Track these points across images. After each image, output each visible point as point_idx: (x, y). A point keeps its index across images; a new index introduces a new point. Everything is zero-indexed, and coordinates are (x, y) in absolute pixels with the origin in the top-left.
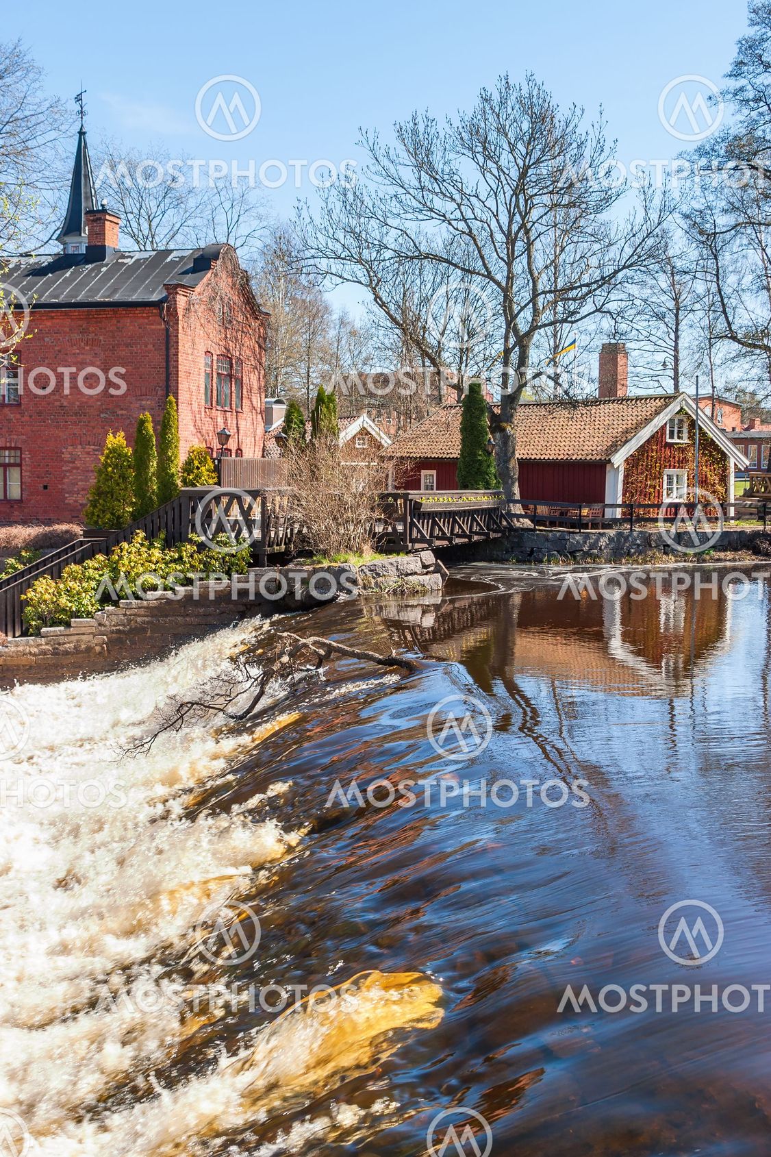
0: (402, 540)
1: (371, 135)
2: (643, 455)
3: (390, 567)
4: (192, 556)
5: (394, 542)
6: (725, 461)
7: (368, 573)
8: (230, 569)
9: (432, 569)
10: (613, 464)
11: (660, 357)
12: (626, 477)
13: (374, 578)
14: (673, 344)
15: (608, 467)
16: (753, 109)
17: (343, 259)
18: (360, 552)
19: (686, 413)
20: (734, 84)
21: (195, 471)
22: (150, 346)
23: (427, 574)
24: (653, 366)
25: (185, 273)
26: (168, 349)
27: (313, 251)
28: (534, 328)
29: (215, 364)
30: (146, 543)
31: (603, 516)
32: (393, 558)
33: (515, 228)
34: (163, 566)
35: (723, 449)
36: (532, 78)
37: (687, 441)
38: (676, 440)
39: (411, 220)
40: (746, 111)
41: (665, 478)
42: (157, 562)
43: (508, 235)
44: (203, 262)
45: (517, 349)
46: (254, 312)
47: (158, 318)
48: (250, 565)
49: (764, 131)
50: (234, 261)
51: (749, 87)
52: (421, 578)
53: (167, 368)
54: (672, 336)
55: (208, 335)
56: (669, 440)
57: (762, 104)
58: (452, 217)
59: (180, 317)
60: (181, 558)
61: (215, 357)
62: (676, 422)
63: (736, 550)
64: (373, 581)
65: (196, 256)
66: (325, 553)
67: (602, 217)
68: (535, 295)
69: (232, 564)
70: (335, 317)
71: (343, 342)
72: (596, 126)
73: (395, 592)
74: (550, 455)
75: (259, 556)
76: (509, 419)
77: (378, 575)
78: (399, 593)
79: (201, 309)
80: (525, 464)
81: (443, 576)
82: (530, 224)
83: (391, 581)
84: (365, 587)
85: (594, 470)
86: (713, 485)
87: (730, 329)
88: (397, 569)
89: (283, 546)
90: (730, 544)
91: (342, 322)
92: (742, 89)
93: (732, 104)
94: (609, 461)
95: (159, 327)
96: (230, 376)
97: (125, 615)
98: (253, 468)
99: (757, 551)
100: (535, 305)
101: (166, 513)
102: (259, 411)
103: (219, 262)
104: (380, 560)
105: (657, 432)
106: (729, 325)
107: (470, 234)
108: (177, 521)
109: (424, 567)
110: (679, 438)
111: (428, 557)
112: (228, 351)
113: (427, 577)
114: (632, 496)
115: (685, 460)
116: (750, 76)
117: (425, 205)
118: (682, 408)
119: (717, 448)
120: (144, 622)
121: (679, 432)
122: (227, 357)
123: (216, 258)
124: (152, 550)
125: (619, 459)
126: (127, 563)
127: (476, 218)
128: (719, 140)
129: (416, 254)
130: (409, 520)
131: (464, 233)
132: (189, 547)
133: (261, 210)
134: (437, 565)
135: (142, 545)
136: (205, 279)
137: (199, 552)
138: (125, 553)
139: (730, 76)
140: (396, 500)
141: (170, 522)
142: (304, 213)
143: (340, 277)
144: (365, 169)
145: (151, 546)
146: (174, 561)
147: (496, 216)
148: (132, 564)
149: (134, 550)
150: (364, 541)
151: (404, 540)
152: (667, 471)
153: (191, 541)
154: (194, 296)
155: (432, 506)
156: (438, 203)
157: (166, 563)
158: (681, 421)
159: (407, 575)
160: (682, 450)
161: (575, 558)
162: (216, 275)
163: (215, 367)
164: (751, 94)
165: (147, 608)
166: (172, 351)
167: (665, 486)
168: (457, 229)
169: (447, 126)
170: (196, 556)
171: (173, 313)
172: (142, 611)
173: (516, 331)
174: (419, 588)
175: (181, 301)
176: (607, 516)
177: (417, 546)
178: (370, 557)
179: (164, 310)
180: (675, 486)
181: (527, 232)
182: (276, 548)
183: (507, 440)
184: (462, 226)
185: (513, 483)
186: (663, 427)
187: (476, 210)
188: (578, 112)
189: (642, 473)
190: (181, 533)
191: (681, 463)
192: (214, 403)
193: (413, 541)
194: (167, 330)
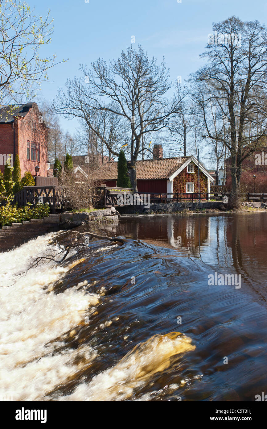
0: (103, 204)
1: (84, 66)
2: (179, 177)
3: (100, 213)
4: (28, 210)
5: (100, 205)
6: (206, 179)
7: (93, 215)
8: (42, 215)
9: (115, 213)
10: (170, 180)
11: (179, 146)
12: (174, 185)
13: (95, 217)
14: (184, 142)
15: (168, 181)
16: (215, 59)
17: (75, 109)
18: (89, 208)
19: (194, 163)
20: (208, 50)
21: (27, 181)
22: (8, 138)
23: (113, 215)
24: (177, 149)
25: (20, 112)
26: (14, 139)
27: (65, 106)
28: (142, 133)
29: (31, 145)
30: (11, 206)
31: (167, 197)
32: (101, 210)
33: (134, 99)
34: (18, 214)
35: (206, 175)
36: (140, 47)
37: (194, 172)
38: (190, 172)
39: (99, 95)
40: (212, 60)
41: (187, 185)
42: (16, 213)
43: (132, 101)
44: (26, 108)
45: (136, 140)
46: (44, 127)
47: (11, 128)
48: (50, 213)
49: (219, 66)
50: (37, 108)
51: (214, 51)
52: (111, 217)
53: (14, 146)
54: (184, 139)
55: (28, 134)
56: (188, 172)
57: (218, 57)
58: (112, 95)
59: (19, 128)
60: (24, 211)
61: (31, 142)
62: (190, 166)
63: (213, 209)
64: (95, 218)
65: (23, 107)
66: (77, 209)
67: (163, 96)
68: (142, 122)
69: (43, 213)
70: (64, 134)
71: (67, 143)
72: (162, 64)
73: (102, 221)
74: (147, 177)
75: (53, 210)
76: (133, 165)
77: (96, 216)
78: (104, 222)
79: (26, 125)
80: (140, 181)
81: (119, 216)
82: (139, 97)
83: (101, 218)
84: (92, 220)
85: (164, 182)
86: (203, 188)
87: (209, 133)
88: (103, 214)
89: (61, 207)
90: (211, 207)
91: (67, 136)
92: (211, 52)
93: (207, 58)
94: (168, 179)
95: (11, 131)
96: (36, 149)
97: (4, 232)
98: (47, 180)
99: (220, 209)
100: (141, 126)
101: (18, 195)
102: (46, 162)
103: (32, 109)
104: (97, 211)
105: (184, 169)
106: (208, 132)
107: (119, 101)
108: (22, 198)
109: (112, 213)
110: (191, 171)
111: (114, 209)
112: (35, 141)
113: (114, 216)
114: (176, 191)
115: (193, 179)
116: (214, 48)
117: (103, 91)
118: (192, 161)
119: (204, 175)
120: (11, 234)
121: (191, 169)
122: (35, 143)
123: (31, 107)
124: (14, 208)
125: (172, 178)
126: (5, 213)
127: (121, 95)
128: (204, 69)
129: (100, 108)
130: (105, 197)
131: (117, 100)
132: (27, 207)
133: (39, 96)
134: (116, 212)
135: (10, 207)
136: (27, 115)
137: (31, 209)
138: (3, 209)
139: (207, 47)
140: (101, 190)
141: (19, 199)
142: (61, 93)
143: (75, 115)
144: (82, 78)
145: (13, 207)
146: (22, 212)
147: (129, 94)
148: (7, 213)
149: (7, 209)
150: (90, 204)
151: (104, 204)
152: (188, 183)
153: (27, 205)
154: (24, 120)
155: (113, 192)
156: (108, 90)
157: (19, 213)
158: (192, 165)
159: (106, 216)
160: (192, 175)
161: (159, 212)
162: (31, 113)
163: (31, 146)
164: (213, 54)
165: (13, 229)
166: (16, 140)
167: (187, 188)
168: (114, 99)
169: (110, 64)
170: (30, 210)
171: (16, 126)
172: (11, 230)
173: (135, 134)
174: (111, 220)
175: (19, 122)
176: (168, 197)
177: (108, 206)
178: (93, 210)
179: (13, 126)
180: (190, 188)
181: (138, 100)
182: (59, 207)
183: (134, 173)
184: (116, 98)
185: (135, 187)
186: (186, 167)
187: (122, 92)
188: (155, 60)
189: (179, 184)
190: (23, 203)
191: (192, 180)
192: (31, 159)
193: (107, 204)
194: (14, 132)
